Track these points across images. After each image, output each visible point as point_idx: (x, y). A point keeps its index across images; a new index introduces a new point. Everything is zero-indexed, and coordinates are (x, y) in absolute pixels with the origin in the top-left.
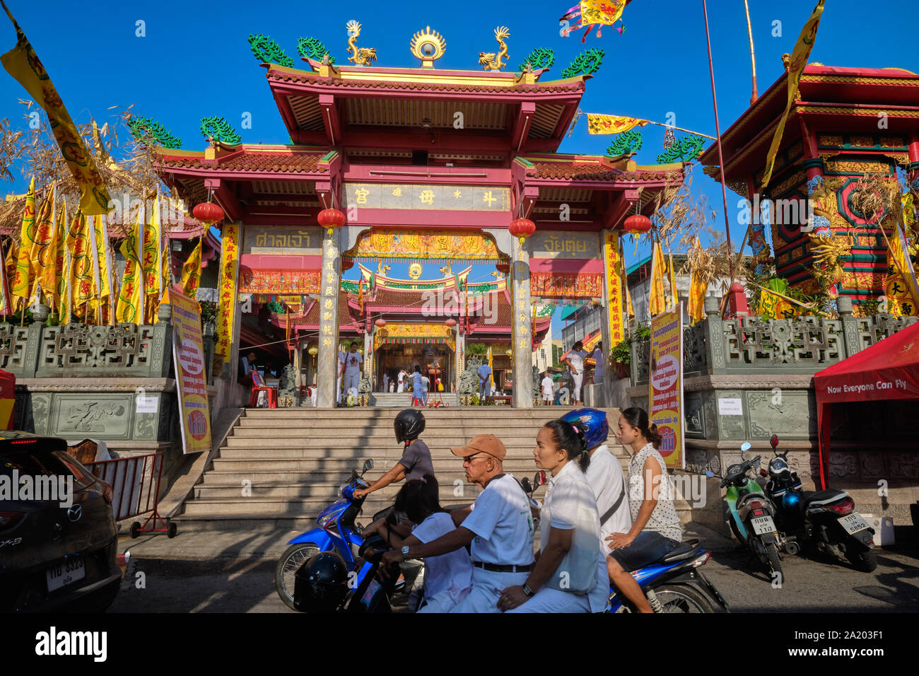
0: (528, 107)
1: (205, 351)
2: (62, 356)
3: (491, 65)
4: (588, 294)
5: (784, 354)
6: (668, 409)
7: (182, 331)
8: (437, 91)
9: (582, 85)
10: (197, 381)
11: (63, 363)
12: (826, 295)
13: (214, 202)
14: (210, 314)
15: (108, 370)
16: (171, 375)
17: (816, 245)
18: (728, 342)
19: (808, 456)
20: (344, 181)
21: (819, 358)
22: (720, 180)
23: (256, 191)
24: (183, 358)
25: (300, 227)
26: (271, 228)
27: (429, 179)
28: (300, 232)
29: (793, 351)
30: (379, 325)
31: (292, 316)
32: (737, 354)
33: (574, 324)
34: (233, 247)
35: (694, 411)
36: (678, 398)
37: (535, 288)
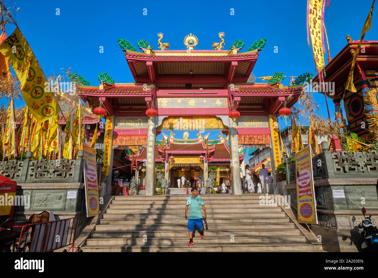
0: (235, 63)
1: (97, 171)
2: (37, 173)
3: (217, 47)
4: (264, 143)
5: (362, 168)
6: (307, 195)
7: (88, 162)
8: (196, 58)
9: (257, 53)
10: (93, 184)
11: (37, 176)
12: (376, 141)
13: (103, 107)
14: (100, 154)
15: (56, 179)
16: (83, 182)
17: (369, 118)
18: (335, 163)
20: (157, 97)
23: (120, 102)
24: (88, 174)
25: (138, 117)
26: (126, 117)
27: (193, 95)
28: (138, 119)
29: (367, 167)
30: (171, 159)
31: (135, 156)
32: (340, 169)
33: (254, 157)
34: (110, 126)
35: (320, 196)
36: (311, 190)
37: (240, 141)
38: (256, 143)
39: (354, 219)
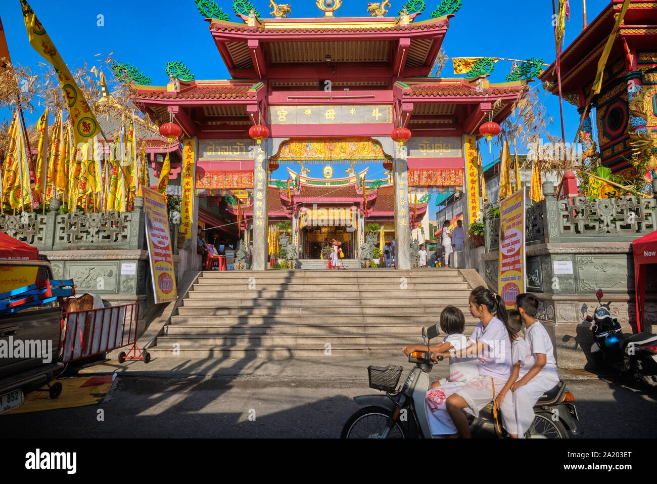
0: (405, 42)
1: (171, 230)
2: (70, 235)
3: (376, 12)
4: (452, 184)
5: (608, 225)
6: (513, 269)
7: (152, 216)
8: (335, 33)
9: (446, 22)
10: (164, 252)
11: (71, 240)
12: (642, 180)
13: (175, 122)
14: (174, 204)
15: (101, 244)
16: (145, 248)
18: (562, 217)
19: (626, 305)
20: (269, 105)
21: (637, 229)
22: (557, 93)
23: (206, 114)
24: (153, 235)
25: (238, 140)
26: (218, 141)
27: (332, 101)
28: (238, 143)
29: (615, 223)
31: (242, 206)
32: (569, 227)
33: (445, 208)
34: (190, 156)
35: (534, 271)
36: (521, 261)
37: (412, 180)
38: (438, 184)
39: (584, 308)
